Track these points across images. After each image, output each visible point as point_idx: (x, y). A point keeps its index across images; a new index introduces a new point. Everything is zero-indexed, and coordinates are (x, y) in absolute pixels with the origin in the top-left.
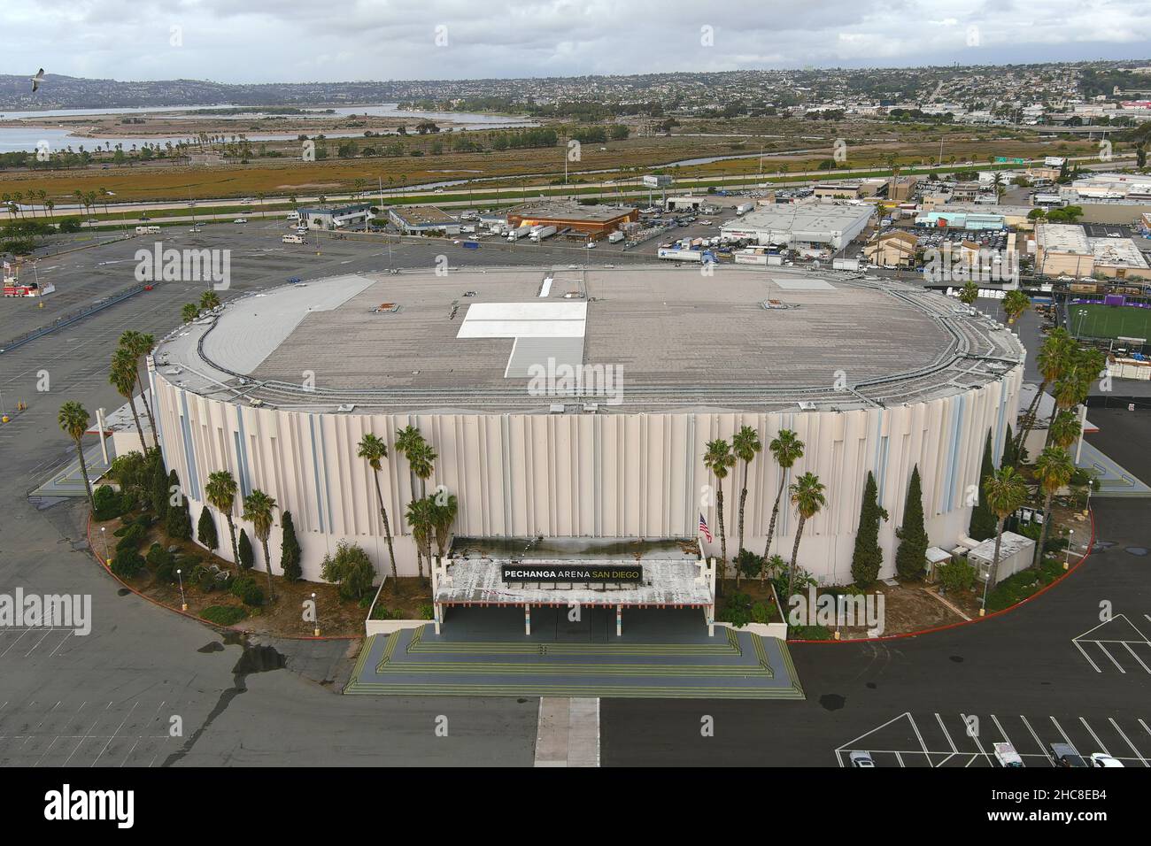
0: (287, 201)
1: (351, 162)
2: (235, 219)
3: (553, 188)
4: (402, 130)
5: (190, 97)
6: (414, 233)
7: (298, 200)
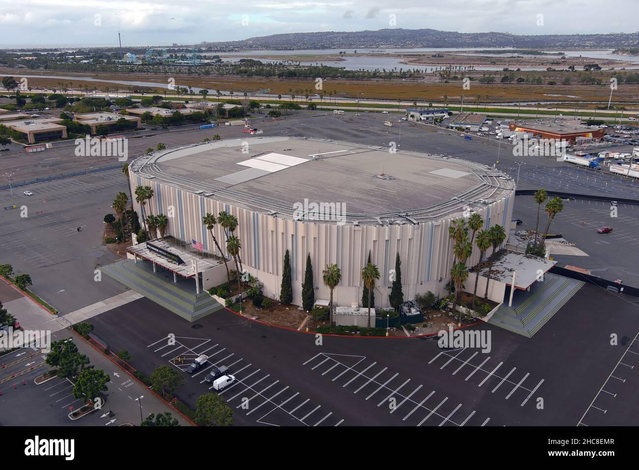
0: (412, 104)
1: (506, 86)
2: (383, 111)
3: (598, 111)
4: (572, 68)
5: (493, 43)
6: (452, 128)
7: (418, 104)
